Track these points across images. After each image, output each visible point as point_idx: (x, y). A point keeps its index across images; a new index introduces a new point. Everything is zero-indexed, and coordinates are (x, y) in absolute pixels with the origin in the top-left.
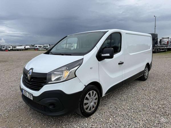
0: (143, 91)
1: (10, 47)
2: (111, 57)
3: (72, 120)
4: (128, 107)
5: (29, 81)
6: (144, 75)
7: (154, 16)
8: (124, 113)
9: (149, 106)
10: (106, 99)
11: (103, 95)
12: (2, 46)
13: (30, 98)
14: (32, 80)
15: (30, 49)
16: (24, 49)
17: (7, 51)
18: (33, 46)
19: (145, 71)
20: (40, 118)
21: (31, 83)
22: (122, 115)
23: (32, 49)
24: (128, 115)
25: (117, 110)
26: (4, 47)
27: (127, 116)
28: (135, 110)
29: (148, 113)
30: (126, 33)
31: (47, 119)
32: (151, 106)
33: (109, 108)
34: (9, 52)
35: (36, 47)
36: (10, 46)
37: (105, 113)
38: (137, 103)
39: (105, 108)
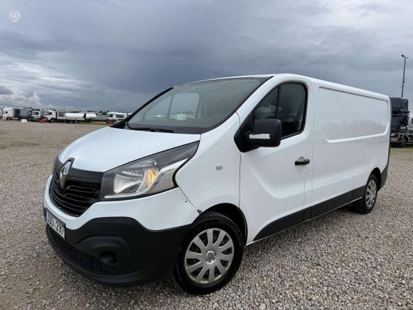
0: (360, 239)
1: (50, 114)
2: (274, 142)
3: (161, 301)
4: (315, 279)
5: (61, 191)
6: (364, 197)
7: (403, 56)
8: (302, 294)
9: (370, 279)
10: (260, 253)
11: (250, 241)
12: (33, 110)
13: (59, 232)
14: (68, 188)
15: (97, 121)
16: (83, 119)
17: (43, 122)
18: (105, 114)
19: (368, 190)
20: (83, 287)
21: (64, 196)
22: (295, 300)
23: (102, 121)
24: (310, 300)
25: (282, 283)
26: (37, 114)
27: (309, 302)
28: (330, 288)
29: (367, 298)
30: (321, 87)
31: (101, 292)
32: (376, 280)
33: (262, 277)
34: (47, 124)
35: (111, 116)
36: (50, 111)
37: (249, 288)
38: (339, 269)
39: (254, 275)
